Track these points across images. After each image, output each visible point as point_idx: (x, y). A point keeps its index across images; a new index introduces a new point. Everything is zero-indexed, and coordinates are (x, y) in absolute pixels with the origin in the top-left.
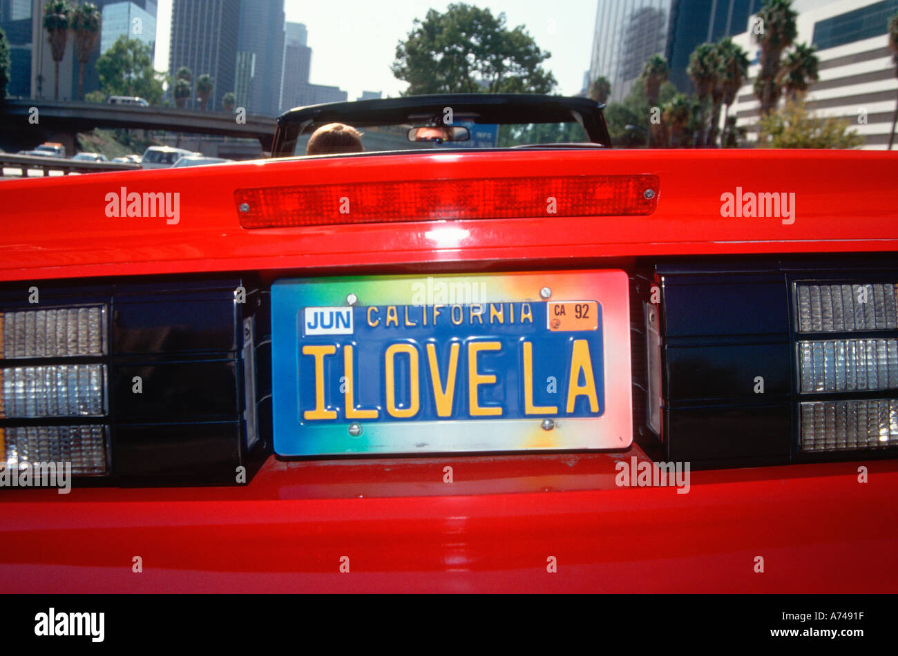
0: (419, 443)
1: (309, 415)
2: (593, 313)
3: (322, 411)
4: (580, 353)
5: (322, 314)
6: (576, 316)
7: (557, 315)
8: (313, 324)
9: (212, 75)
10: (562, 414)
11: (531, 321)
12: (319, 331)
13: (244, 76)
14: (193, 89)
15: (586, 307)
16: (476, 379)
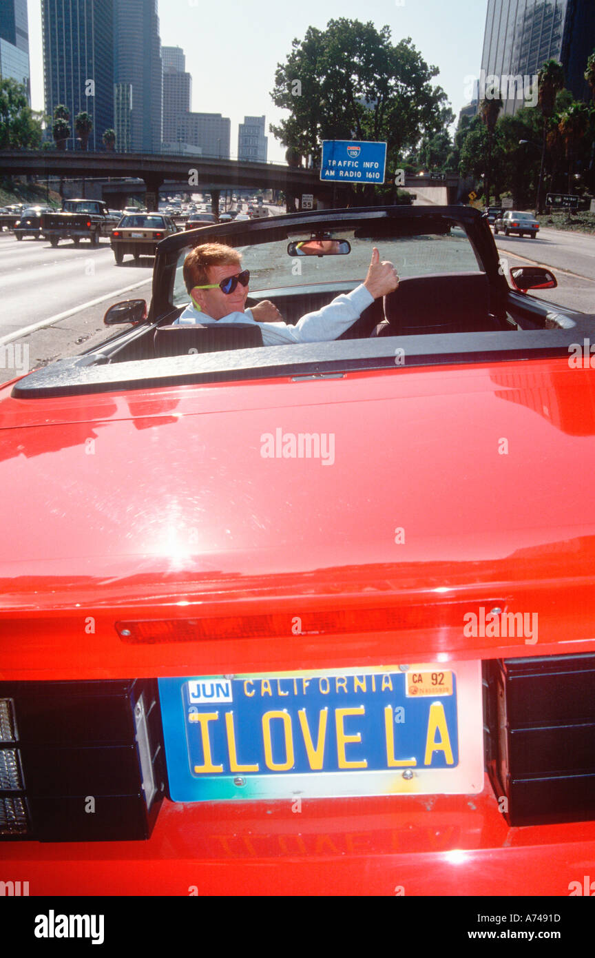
0: (296, 790)
1: (198, 769)
2: (448, 681)
3: (208, 766)
4: (437, 713)
5: (204, 686)
6: (433, 683)
7: (415, 682)
8: (196, 694)
9: (90, 112)
10: (421, 765)
11: (391, 689)
12: (202, 700)
13: (123, 109)
14: (72, 127)
15: (441, 675)
16: (343, 739)
